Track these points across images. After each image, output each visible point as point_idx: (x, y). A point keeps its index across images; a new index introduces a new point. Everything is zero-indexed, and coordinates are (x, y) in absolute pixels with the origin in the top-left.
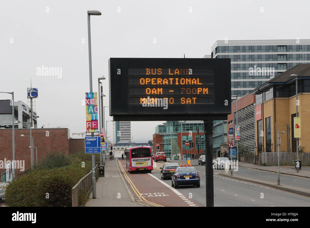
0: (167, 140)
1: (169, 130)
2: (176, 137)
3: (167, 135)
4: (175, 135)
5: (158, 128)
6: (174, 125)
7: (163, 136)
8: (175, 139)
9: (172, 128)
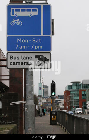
0: (73, 94)
1: (74, 88)
2: (78, 92)
3: (73, 91)
4: (77, 91)
5: (67, 87)
6: (77, 86)
7: (71, 91)
8: (78, 93)
9: (76, 87)
